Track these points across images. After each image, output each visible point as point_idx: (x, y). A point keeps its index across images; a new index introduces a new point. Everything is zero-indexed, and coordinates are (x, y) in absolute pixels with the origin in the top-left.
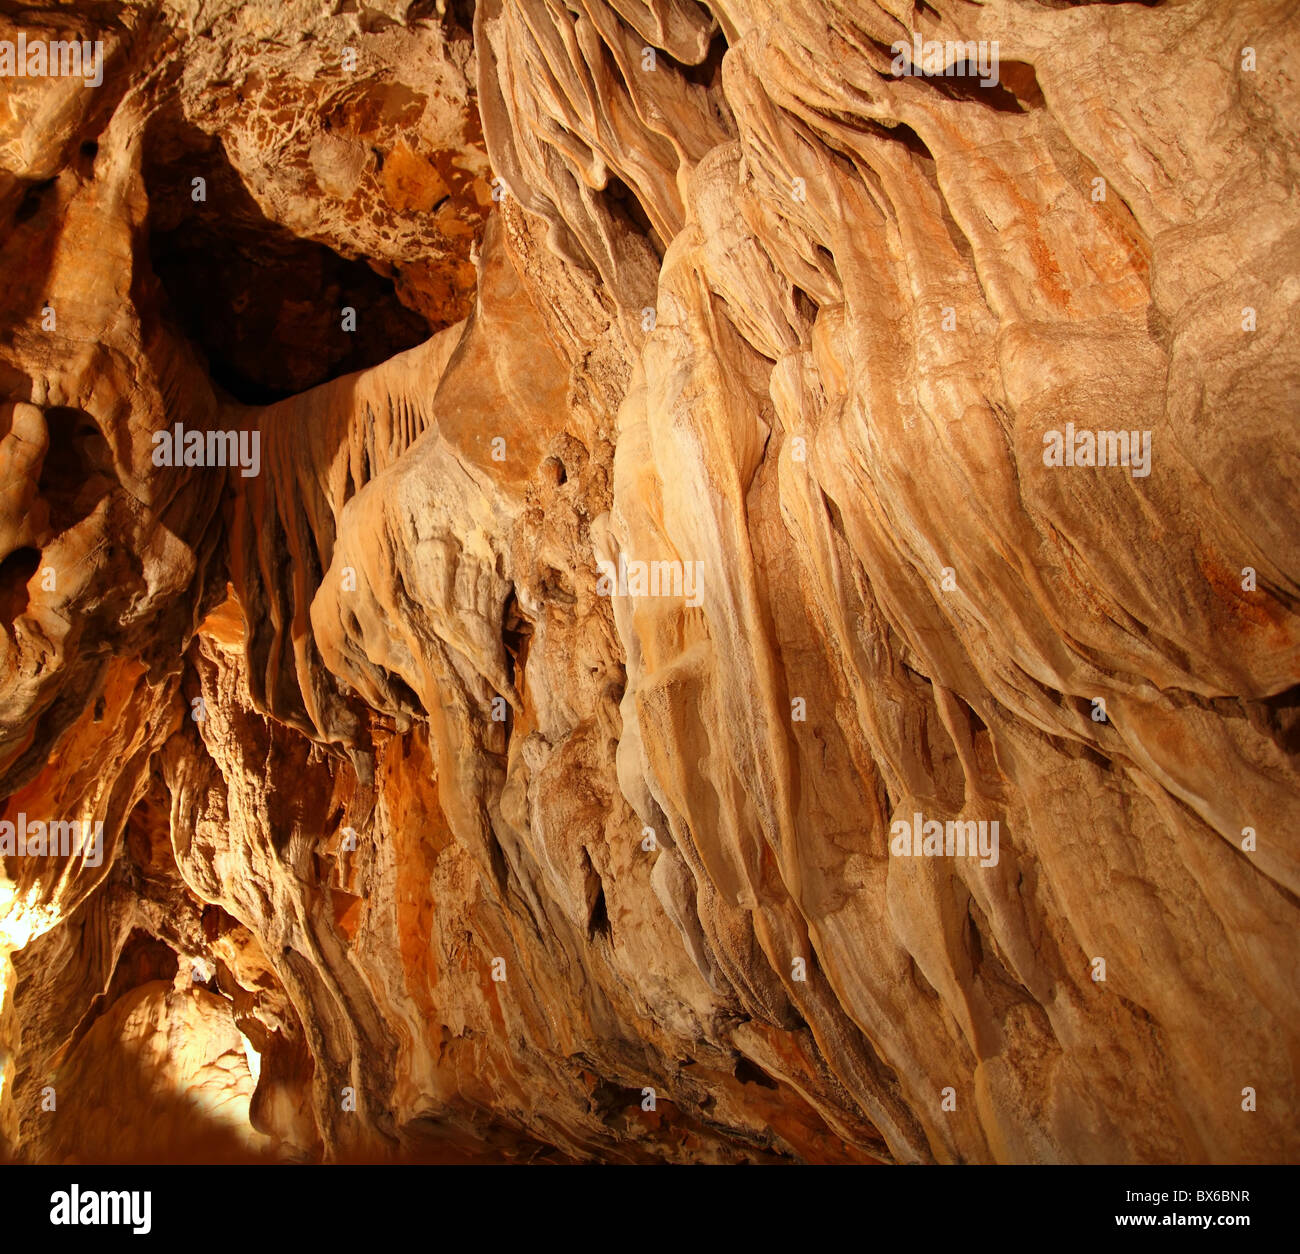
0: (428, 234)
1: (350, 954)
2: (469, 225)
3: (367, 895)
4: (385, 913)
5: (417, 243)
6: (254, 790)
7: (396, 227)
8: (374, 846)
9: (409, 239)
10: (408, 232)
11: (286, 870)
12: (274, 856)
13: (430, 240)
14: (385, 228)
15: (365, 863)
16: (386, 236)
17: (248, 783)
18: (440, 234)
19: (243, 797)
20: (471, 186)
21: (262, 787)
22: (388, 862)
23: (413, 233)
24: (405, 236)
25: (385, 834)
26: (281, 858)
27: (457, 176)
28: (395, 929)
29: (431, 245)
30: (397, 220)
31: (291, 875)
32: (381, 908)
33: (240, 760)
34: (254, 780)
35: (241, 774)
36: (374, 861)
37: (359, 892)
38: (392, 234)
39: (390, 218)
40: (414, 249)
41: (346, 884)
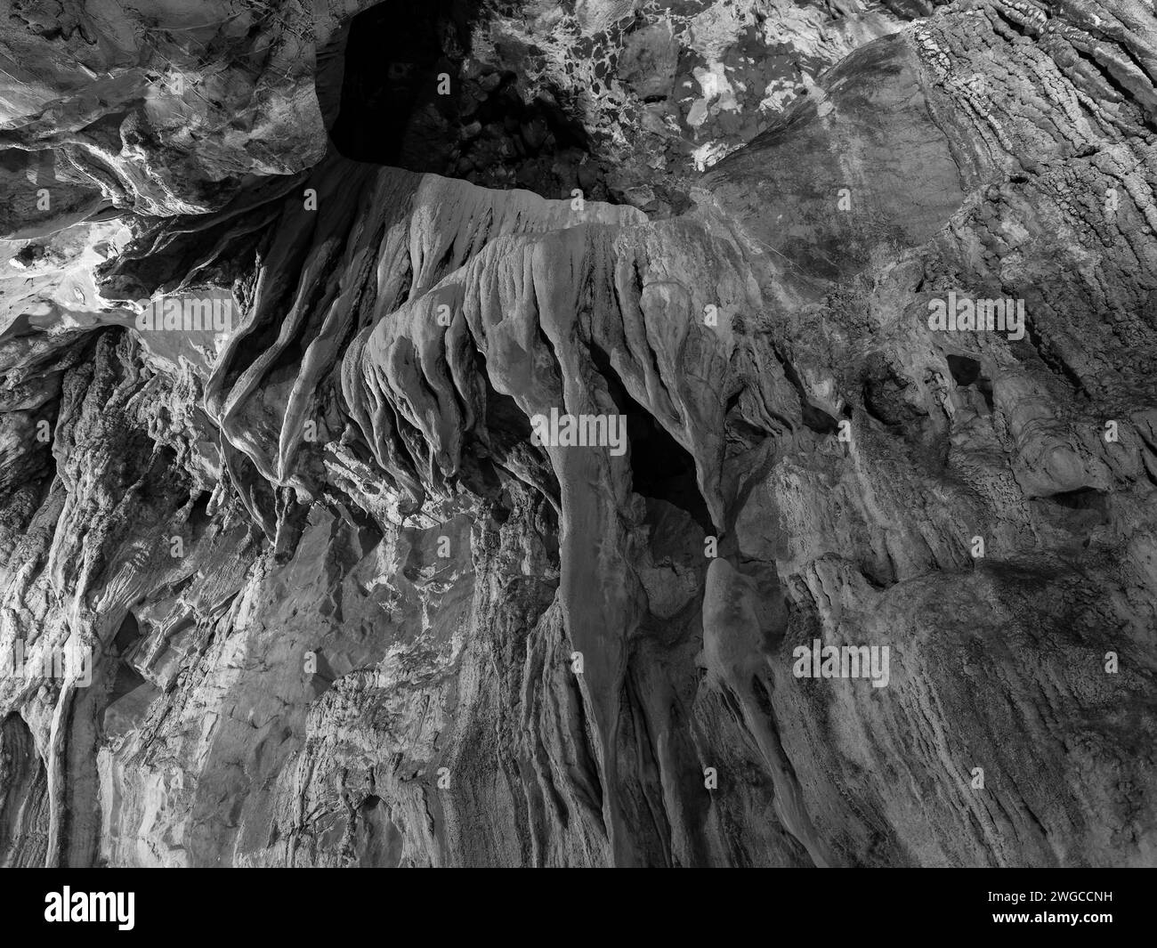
0: (629, 114)
1: (104, 755)
2: (668, 130)
3: (172, 688)
4: (193, 720)
5: (614, 115)
6: (95, 510)
7: (609, 88)
8: (212, 636)
9: (612, 106)
10: (616, 99)
11: (84, 616)
12: (80, 592)
13: (627, 121)
14: (601, 83)
15: (192, 651)
16: (596, 89)
17: (93, 500)
18: (640, 121)
19: (76, 511)
20: (691, 101)
21: (108, 512)
22: (227, 659)
23: (619, 104)
24: (611, 100)
25: (237, 627)
26: (87, 599)
27: (688, 84)
28: (202, 747)
29: (623, 126)
30: (614, 83)
31: (87, 625)
32: (190, 712)
33: (98, 471)
34: (103, 502)
35: (90, 485)
36: (203, 653)
37: (163, 681)
38: (603, 90)
39: (610, 77)
40: (607, 119)
41: (152, 665)
